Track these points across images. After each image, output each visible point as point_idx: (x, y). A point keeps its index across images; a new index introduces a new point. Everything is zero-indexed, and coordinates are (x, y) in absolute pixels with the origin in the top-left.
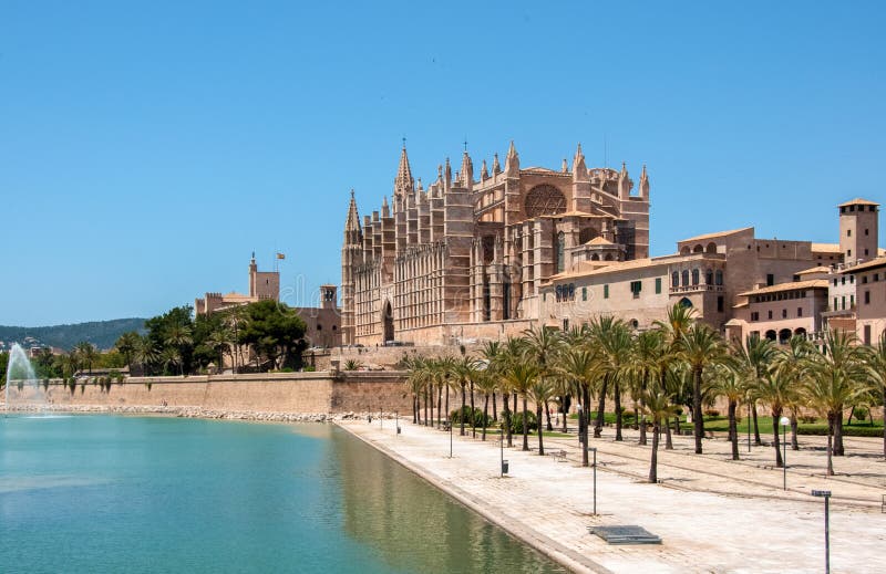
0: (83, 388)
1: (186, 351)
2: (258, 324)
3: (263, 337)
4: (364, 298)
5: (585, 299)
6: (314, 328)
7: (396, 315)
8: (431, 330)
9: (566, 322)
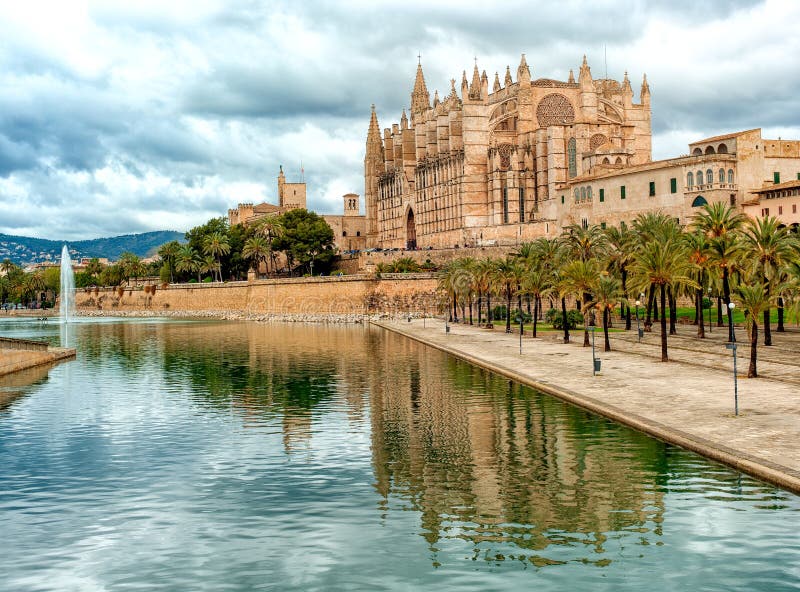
0: (131, 294)
1: (224, 259)
2: (290, 231)
3: (296, 243)
4: (387, 204)
5: (602, 199)
6: (341, 234)
7: (418, 220)
8: (452, 233)
9: (585, 222)
